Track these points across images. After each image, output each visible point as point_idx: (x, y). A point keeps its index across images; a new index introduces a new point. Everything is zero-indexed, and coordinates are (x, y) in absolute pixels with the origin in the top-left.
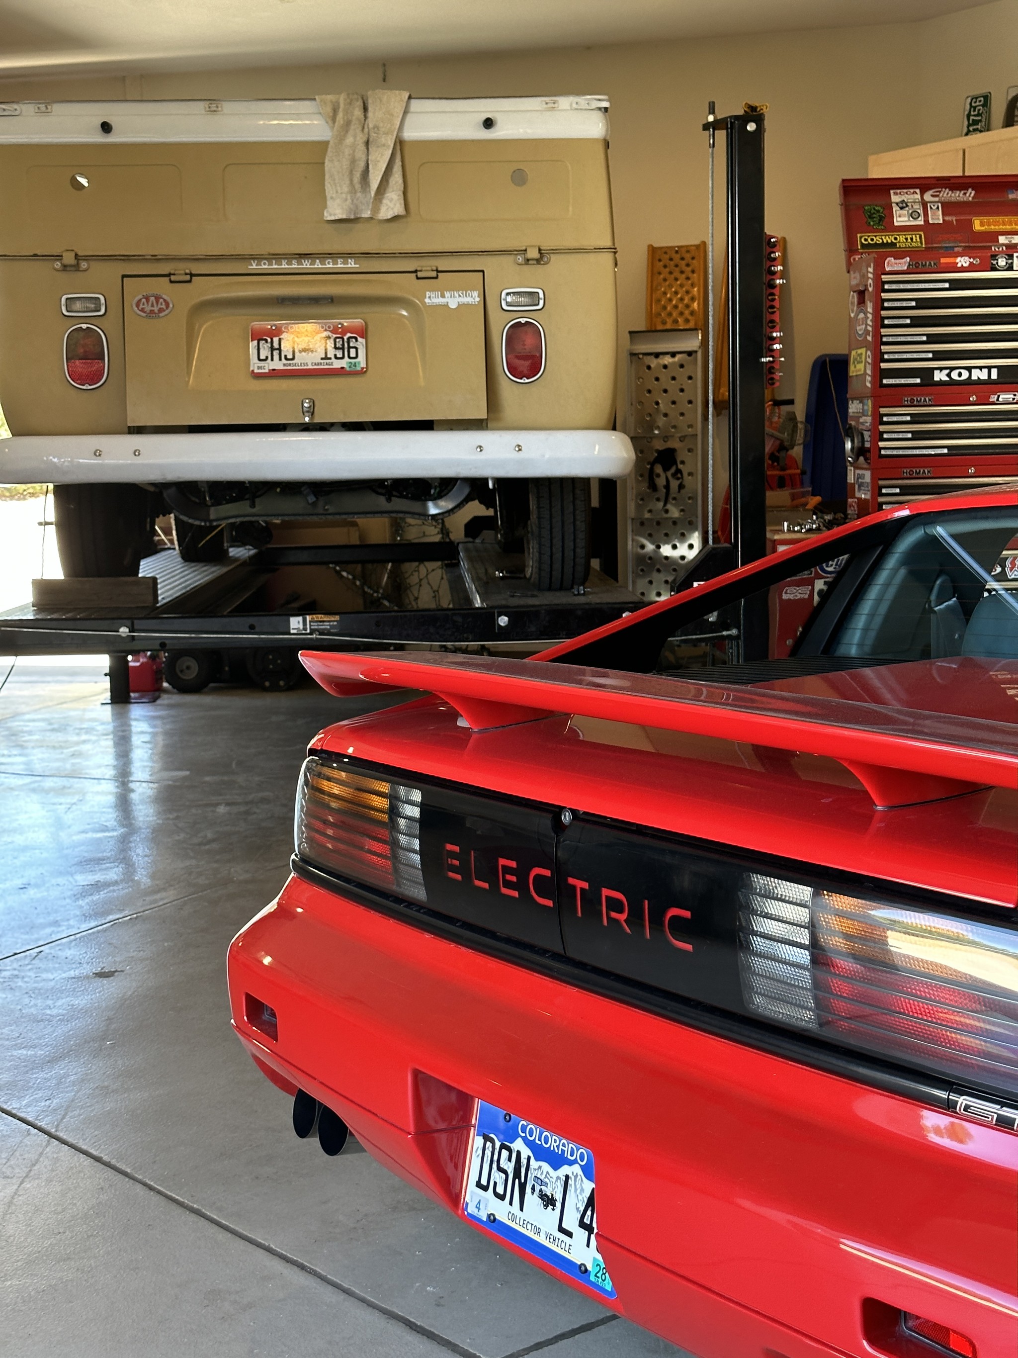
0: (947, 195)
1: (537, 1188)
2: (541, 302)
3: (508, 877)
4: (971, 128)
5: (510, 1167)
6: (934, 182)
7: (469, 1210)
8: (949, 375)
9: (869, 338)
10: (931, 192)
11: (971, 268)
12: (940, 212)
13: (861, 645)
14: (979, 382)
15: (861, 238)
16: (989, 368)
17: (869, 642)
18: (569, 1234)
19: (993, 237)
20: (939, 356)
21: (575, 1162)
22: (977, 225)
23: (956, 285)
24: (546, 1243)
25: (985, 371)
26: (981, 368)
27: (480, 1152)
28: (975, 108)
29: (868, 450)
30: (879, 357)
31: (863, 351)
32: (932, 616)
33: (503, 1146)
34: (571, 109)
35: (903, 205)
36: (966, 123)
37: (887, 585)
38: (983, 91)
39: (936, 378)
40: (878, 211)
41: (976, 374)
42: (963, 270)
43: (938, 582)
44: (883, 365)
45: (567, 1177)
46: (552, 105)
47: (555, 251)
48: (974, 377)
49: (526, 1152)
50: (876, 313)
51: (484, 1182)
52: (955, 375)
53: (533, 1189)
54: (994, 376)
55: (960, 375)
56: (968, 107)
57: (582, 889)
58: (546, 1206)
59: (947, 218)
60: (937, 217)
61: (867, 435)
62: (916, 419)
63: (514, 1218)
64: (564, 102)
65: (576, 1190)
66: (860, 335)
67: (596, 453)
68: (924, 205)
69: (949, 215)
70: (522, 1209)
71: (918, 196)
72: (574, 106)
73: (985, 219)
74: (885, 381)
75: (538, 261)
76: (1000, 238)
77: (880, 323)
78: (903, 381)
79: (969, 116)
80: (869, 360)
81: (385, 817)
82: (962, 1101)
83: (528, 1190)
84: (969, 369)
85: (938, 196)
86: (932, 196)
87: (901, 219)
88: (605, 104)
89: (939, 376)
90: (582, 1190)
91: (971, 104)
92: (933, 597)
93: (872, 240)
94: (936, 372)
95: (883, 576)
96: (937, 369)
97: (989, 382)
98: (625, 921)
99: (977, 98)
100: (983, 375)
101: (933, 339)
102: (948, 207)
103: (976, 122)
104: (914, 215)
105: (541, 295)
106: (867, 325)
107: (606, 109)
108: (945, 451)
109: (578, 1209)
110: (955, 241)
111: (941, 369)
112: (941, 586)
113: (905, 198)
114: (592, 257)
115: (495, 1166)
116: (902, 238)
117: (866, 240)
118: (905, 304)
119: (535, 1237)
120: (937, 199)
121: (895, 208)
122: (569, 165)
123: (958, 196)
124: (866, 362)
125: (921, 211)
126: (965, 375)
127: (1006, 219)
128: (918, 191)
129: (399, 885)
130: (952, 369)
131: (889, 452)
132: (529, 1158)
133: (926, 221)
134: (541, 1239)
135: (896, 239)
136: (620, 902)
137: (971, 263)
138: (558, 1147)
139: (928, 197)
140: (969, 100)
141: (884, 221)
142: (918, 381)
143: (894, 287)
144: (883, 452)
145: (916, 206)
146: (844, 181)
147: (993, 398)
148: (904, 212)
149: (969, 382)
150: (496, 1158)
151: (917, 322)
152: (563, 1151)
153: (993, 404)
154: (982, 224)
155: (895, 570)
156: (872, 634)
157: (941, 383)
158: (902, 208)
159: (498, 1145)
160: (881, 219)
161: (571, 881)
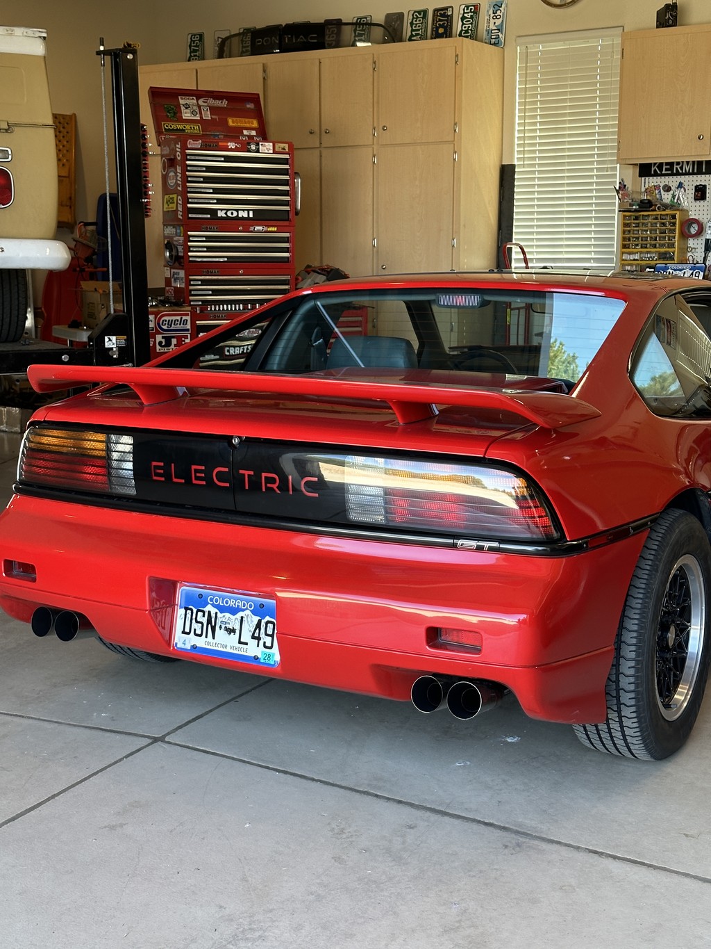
0: (211, 102)
1: (223, 626)
2: (10, 157)
3: (198, 475)
4: (192, 54)
5: (204, 620)
6: (204, 93)
7: (178, 646)
8: (226, 213)
9: (180, 189)
10: (202, 99)
11: (236, 150)
12: (209, 113)
13: (279, 364)
14: (243, 218)
15: (164, 124)
16: (248, 210)
17: (284, 362)
18: (246, 644)
19: (240, 130)
20: (220, 201)
21: (247, 609)
22: (231, 122)
23: (228, 159)
24: (231, 651)
25: (246, 212)
26: (243, 210)
27: (183, 616)
28: (194, 41)
29: (182, 257)
30: (186, 201)
31: (175, 196)
32: (312, 349)
33: (198, 611)
34: (23, 36)
35: (187, 106)
36: (189, 51)
37: (293, 332)
38: (200, 31)
39: (219, 215)
40: (173, 109)
41: (241, 214)
42: (231, 150)
43: (316, 330)
44: (189, 205)
45: (242, 618)
46: (10, 32)
47: (16, 125)
48: (240, 216)
49: (213, 611)
50: (183, 173)
51: (187, 630)
52: (229, 214)
53: (221, 627)
54: (251, 215)
55: (232, 214)
56: (189, 40)
57: (249, 475)
58: (230, 634)
59: (213, 117)
60: (207, 116)
61: (180, 248)
62: (209, 239)
63: (209, 643)
64: (18, 31)
65: (248, 622)
66: (172, 186)
67: (48, 254)
68: (199, 107)
69: (213, 115)
70: (214, 638)
71: (195, 101)
72: (25, 34)
73: (235, 119)
74: (190, 216)
75: (7, 131)
76: (244, 131)
77: (185, 179)
78: (200, 216)
79: (190, 46)
80: (180, 202)
81: (104, 454)
82: (460, 542)
83: (217, 628)
84: (237, 210)
85: (206, 102)
86: (204, 102)
87: (186, 115)
88: (45, 35)
89: (221, 214)
90: (252, 621)
91: (191, 39)
92: (313, 338)
93: (171, 126)
94: (219, 212)
95: (291, 327)
96: (219, 209)
97: (248, 219)
98: (277, 487)
99: (195, 35)
100: (245, 215)
101: (216, 191)
102: (213, 110)
103: (195, 51)
104: (193, 113)
105: (10, 153)
106: (177, 180)
107: (44, 38)
108: (226, 259)
109: (250, 631)
110: (218, 131)
111: (222, 210)
112: (317, 332)
113: (188, 102)
114: (41, 130)
115: (194, 621)
116: (188, 127)
117: (167, 126)
118: (199, 169)
119: (224, 650)
120: (206, 104)
121: (183, 108)
122: (23, 72)
123: (218, 103)
124: (177, 203)
125: (197, 111)
126: (235, 214)
127: (247, 120)
128: (195, 98)
129: (111, 489)
130: (228, 210)
131: (194, 259)
132: (216, 613)
133: (201, 117)
134: (228, 650)
135: (185, 127)
136: (274, 479)
137: (236, 146)
138: (235, 604)
139: (201, 102)
140: (190, 36)
141: (176, 115)
142: (209, 216)
143: (193, 158)
144: (191, 259)
145: (195, 108)
146: (151, 88)
147: (252, 229)
148: (188, 110)
149: (237, 218)
150: (194, 617)
151: (207, 180)
152: (238, 606)
153: (252, 232)
154: (233, 122)
155: (298, 323)
156: (286, 358)
157: (222, 218)
158: (186, 108)
159: (195, 610)
160: (175, 113)
161: (241, 472)
